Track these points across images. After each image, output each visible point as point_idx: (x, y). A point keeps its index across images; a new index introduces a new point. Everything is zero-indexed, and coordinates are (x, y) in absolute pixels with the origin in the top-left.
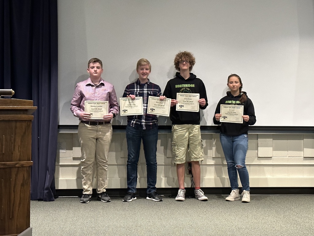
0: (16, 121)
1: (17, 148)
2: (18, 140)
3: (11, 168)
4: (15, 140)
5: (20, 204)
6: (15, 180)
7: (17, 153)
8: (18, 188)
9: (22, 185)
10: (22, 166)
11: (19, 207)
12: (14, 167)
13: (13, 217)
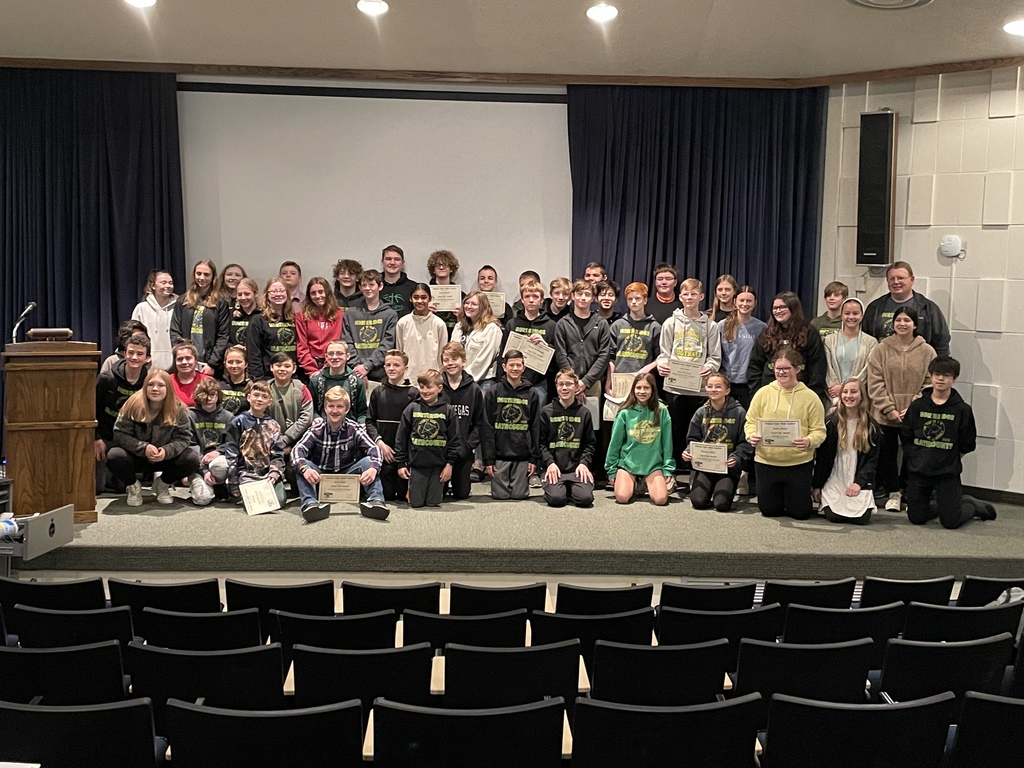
0: (74, 370)
1: (75, 404)
2: (78, 394)
3: (68, 429)
4: (73, 395)
5: (81, 474)
6: (75, 444)
7: (76, 411)
8: (79, 455)
9: (84, 451)
10: (83, 427)
11: (80, 478)
12: (72, 427)
13: (72, 490)
